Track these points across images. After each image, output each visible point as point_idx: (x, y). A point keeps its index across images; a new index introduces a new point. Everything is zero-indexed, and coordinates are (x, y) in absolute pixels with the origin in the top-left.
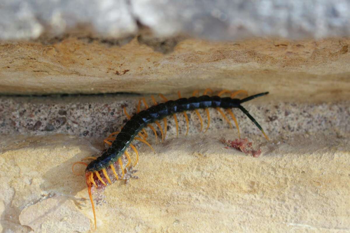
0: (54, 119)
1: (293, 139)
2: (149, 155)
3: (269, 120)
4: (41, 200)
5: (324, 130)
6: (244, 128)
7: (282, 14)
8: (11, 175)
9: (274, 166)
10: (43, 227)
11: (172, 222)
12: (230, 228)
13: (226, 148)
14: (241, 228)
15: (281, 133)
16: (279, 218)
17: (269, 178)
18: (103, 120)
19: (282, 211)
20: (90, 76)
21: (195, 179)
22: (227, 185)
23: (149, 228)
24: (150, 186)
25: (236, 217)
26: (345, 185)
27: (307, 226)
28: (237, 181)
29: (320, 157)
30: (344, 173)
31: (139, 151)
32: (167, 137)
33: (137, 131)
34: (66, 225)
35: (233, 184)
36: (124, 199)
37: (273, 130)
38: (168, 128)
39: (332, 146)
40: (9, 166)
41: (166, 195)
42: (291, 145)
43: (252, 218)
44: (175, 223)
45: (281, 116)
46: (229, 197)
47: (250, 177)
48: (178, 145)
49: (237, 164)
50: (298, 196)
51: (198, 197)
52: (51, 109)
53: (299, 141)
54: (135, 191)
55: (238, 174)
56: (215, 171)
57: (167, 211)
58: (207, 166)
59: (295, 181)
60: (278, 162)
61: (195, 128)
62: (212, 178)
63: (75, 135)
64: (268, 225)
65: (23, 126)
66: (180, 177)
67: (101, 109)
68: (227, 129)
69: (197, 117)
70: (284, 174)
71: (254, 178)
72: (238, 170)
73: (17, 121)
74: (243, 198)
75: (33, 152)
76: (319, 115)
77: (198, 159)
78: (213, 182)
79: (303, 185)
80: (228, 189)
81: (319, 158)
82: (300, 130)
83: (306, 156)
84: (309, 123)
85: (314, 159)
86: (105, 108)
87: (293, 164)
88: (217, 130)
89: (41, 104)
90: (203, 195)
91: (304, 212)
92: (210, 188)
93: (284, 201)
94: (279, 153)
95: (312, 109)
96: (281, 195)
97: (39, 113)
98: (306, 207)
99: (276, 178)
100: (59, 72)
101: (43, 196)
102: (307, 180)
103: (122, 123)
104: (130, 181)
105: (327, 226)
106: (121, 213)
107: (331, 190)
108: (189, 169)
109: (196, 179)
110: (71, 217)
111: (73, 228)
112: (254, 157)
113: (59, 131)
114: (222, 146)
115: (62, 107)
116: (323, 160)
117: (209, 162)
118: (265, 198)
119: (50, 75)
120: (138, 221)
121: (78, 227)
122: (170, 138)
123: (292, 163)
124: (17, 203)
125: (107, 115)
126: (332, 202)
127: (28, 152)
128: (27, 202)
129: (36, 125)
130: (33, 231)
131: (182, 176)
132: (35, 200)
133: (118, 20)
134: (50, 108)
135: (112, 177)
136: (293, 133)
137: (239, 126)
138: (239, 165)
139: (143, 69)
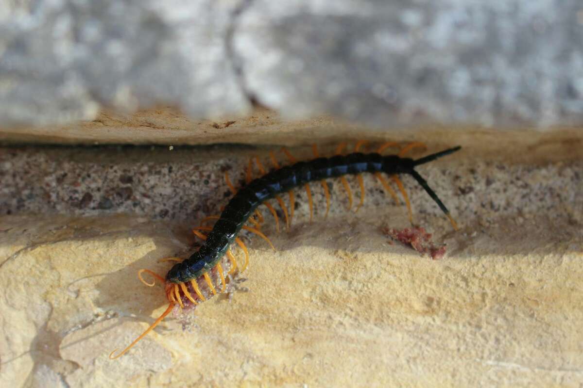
0: (113, 189)
1: (497, 225)
2: (266, 254)
3: (459, 192)
4: (93, 323)
5: (548, 209)
6: (419, 206)
7: (487, 94)
8: (45, 282)
9: (465, 275)
10: (97, 362)
11: (302, 356)
12: (394, 367)
13: (389, 243)
14: (410, 367)
15: (478, 213)
16: (470, 353)
17: (457, 293)
18: (191, 192)
19: (475, 342)
20: (172, 129)
21: (338, 293)
22: (389, 303)
23: (264, 366)
24: (267, 302)
25: (403, 349)
26: (577, 305)
27: (515, 365)
28: (406, 296)
29: (539, 260)
30: (577, 287)
31: (250, 247)
32: (295, 221)
33: (246, 215)
34: (134, 360)
35: (400, 301)
36: (225, 322)
37: (466, 208)
38: (297, 205)
39: (560, 241)
40: (42, 269)
41: (291, 316)
42: (493, 237)
43: (428, 352)
44: (306, 359)
45: (480, 187)
46: (393, 321)
47: (426, 291)
48: (313, 236)
49: (407, 270)
50: (502, 320)
51: (343, 320)
52: (107, 173)
53: (507, 230)
54: (242, 309)
55: (407, 285)
56: (371, 280)
57: (293, 340)
58: (358, 273)
59: (499, 298)
60: (472, 268)
61: (339, 205)
62: (366, 291)
63: (146, 216)
64: (453, 363)
65: (63, 200)
66: (314, 290)
67: (188, 173)
68: (391, 206)
69: (343, 188)
70: (480, 287)
71: (432, 292)
72: (408, 278)
73: (53, 192)
74: (415, 321)
75: (80, 248)
76: (541, 184)
77: (345, 262)
78: (368, 297)
79: (510, 304)
80: (392, 308)
81: (538, 262)
82: (510, 210)
83: (518, 258)
84: (524, 197)
85: (529, 264)
86: (194, 173)
87: (497, 271)
88: (374, 207)
89: (91, 164)
90: (351, 317)
91: (511, 344)
92: (362, 307)
93: (479, 327)
94: (474, 254)
95: (530, 175)
96: (475, 319)
97: (89, 179)
98: (514, 337)
99: (468, 292)
100: (120, 122)
101: (97, 316)
102: (517, 296)
103: (221, 198)
104: (234, 294)
105: (547, 366)
106: (220, 342)
107: (556, 312)
108: (329, 277)
109: (340, 293)
110: (141, 348)
111: (144, 364)
112: (433, 259)
113: (121, 210)
114: (383, 240)
115: (125, 171)
116: (544, 266)
117: (361, 267)
118: (450, 322)
119: (107, 125)
120: (247, 355)
121: (152, 364)
122: (299, 222)
123: (494, 270)
124: (56, 325)
125: (198, 185)
126: (556, 331)
127: (72, 248)
128: (71, 325)
129: (84, 199)
130: (82, 368)
131: (318, 288)
132: (83, 323)
133: (222, 100)
134: (106, 171)
135: (206, 291)
136: (497, 214)
137: (411, 202)
138: (409, 272)
139: (258, 119)
